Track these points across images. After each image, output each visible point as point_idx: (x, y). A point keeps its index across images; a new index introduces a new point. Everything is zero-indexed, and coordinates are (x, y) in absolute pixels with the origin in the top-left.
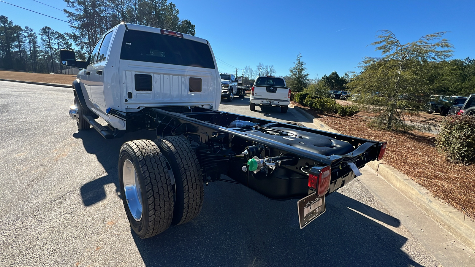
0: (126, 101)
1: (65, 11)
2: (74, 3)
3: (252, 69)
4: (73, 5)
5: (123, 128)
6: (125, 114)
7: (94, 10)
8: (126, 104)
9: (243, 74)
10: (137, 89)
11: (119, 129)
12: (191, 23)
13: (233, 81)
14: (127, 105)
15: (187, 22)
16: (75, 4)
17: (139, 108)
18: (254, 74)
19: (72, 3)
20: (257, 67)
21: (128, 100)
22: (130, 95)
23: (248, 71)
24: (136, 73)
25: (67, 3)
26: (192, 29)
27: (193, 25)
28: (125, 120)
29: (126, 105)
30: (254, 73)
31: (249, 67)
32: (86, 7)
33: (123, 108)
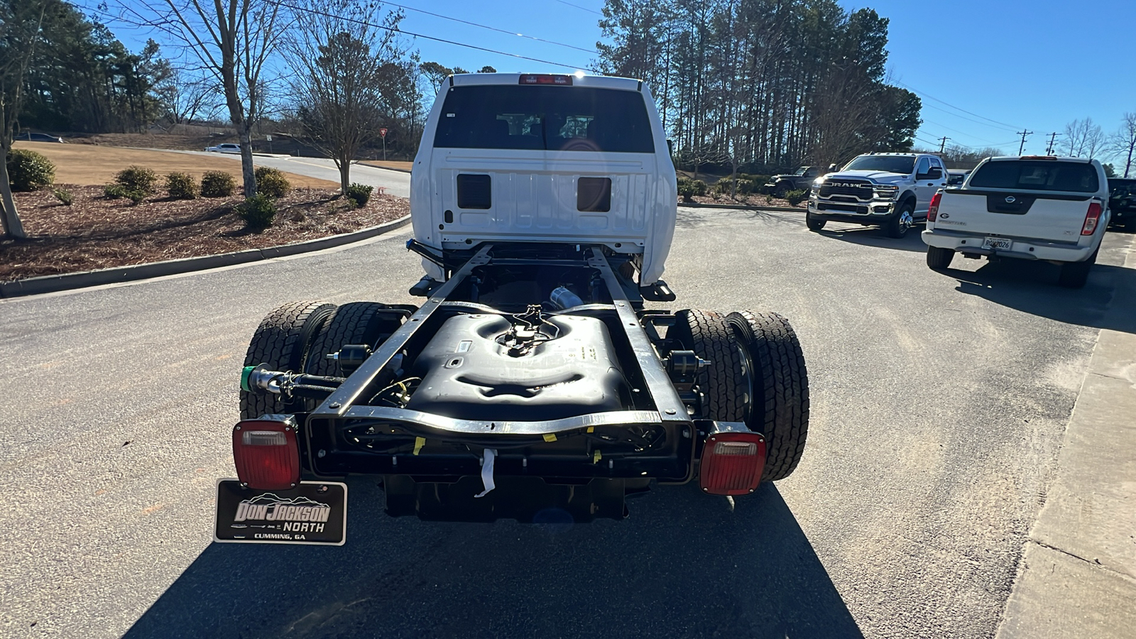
0: (441, 227)
1: (599, 45)
2: (614, 26)
3: (1099, 129)
4: (612, 31)
5: (441, 279)
6: (440, 255)
7: (646, 31)
8: (442, 233)
9: (1048, 150)
10: (462, 204)
11: (436, 280)
12: (877, 16)
13: (919, 177)
14: (445, 236)
15: (866, 15)
16: (615, 28)
17: (469, 241)
18: (1104, 147)
19: (611, 26)
20: (1125, 122)
21: (445, 224)
22: (449, 217)
23: (1081, 137)
24: (461, 173)
25: (602, 29)
26: (879, 31)
27: (884, 19)
28: (442, 265)
29: (442, 237)
30: (1106, 143)
31: (1088, 121)
32: (634, 29)
33: (436, 240)
